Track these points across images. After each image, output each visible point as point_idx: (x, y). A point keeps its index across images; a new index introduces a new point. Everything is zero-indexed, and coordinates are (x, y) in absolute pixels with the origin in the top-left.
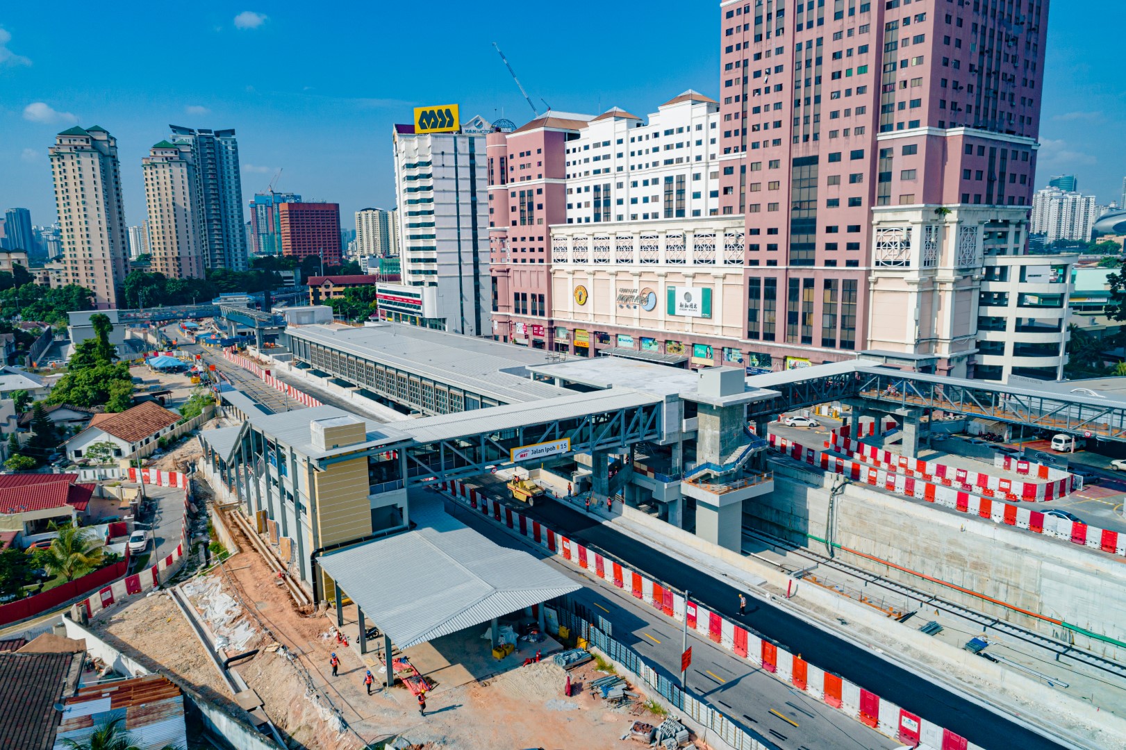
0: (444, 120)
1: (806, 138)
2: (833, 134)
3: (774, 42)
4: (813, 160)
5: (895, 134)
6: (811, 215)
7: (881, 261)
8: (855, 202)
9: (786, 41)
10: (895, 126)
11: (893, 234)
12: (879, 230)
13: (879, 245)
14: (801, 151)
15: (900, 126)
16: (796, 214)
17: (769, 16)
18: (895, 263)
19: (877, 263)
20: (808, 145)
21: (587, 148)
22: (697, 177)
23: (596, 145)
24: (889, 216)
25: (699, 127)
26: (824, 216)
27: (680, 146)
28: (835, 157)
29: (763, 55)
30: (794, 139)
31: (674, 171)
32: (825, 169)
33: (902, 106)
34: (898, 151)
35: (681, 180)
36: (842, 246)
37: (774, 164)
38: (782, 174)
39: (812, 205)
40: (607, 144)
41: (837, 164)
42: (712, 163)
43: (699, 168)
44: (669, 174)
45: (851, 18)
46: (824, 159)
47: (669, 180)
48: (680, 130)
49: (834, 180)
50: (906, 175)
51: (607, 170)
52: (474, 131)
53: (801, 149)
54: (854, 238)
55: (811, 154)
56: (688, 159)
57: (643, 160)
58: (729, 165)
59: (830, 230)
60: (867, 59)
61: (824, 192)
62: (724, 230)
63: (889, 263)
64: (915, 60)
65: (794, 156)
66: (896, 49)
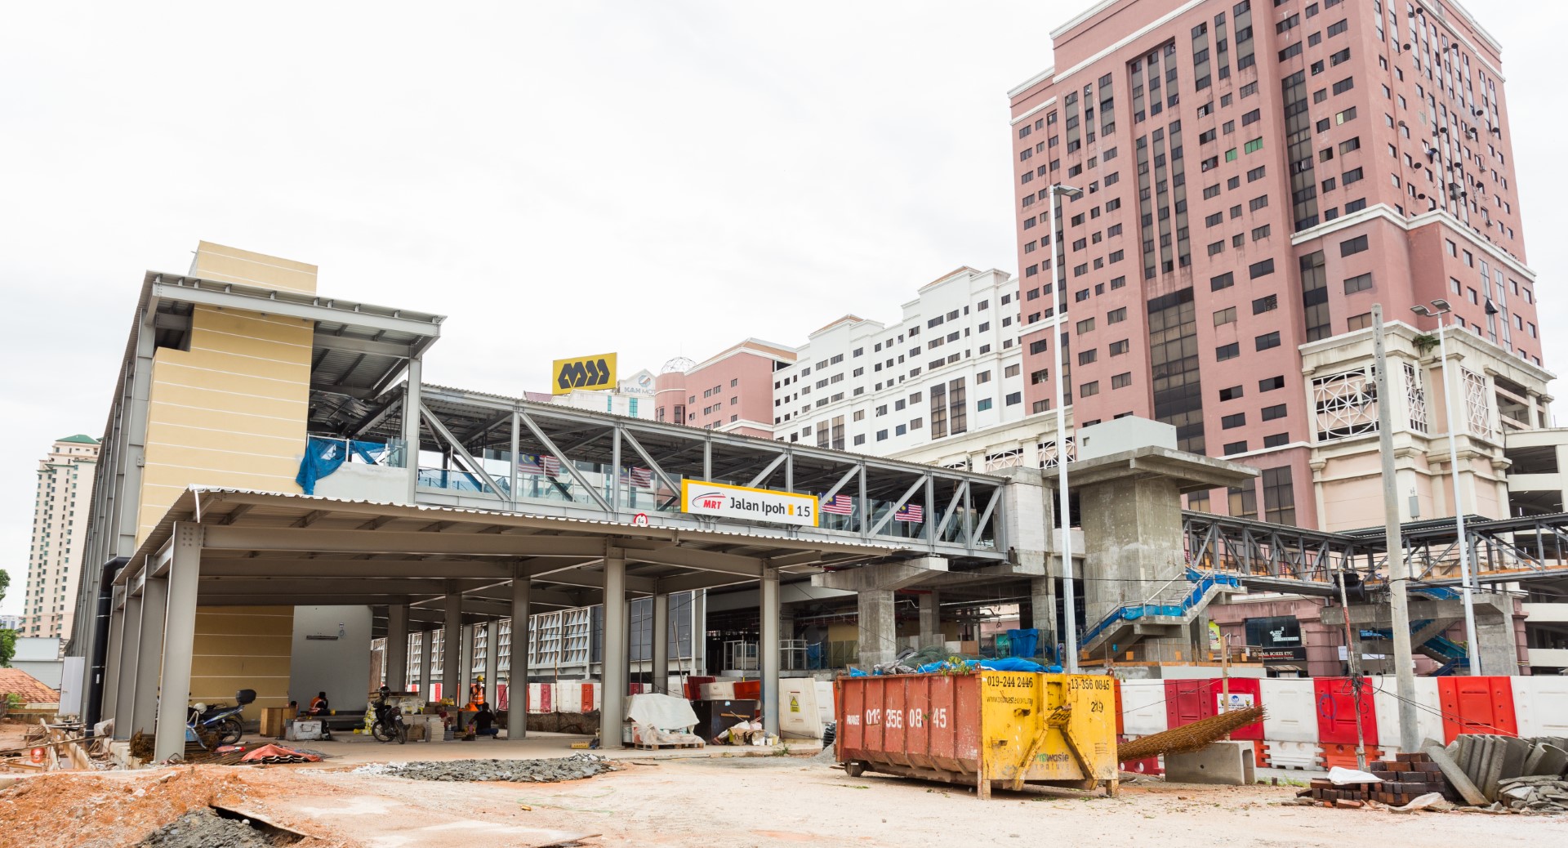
0: (595, 375)
1: (1169, 267)
2: (1216, 248)
3: (1102, 144)
4: (1186, 296)
5: (1324, 227)
6: (1190, 378)
7: (1327, 430)
8: (1268, 342)
9: (1122, 140)
10: (1322, 216)
11: (1346, 382)
12: (1317, 383)
13: (1320, 405)
14: (1161, 287)
15: (1331, 214)
16: (1162, 385)
17: (1089, 112)
18: (1356, 429)
19: (1322, 437)
20: (1172, 276)
21: (806, 372)
22: (984, 377)
23: (821, 365)
24: (1334, 356)
25: (984, 305)
26: (1213, 376)
27: (954, 337)
28: (1222, 282)
29: (1084, 167)
30: (1149, 273)
31: (945, 376)
32: (1206, 302)
33: (1328, 185)
34: (1332, 251)
35: (958, 387)
36: (1253, 416)
37: (1117, 315)
38: (1134, 327)
39: (1189, 365)
40: (838, 359)
41: (1228, 290)
42: (1008, 352)
43: (989, 364)
44: (937, 382)
45: (1225, 81)
46: (1202, 291)
47: (937, 391)
48: (954, 315)
49: (1227, 315)
50: (1354, 285)
51: (838, 397)
52: (639, 391)
53: (1160, 285)
54: (1274, 398)
55: (1180, 286)
56: (968, 353)
57: (894, 372)
58: (1039, 338)
59: (1226, 395)
60: (1259, 129)
61: (1207, 341)
62: (1037, 439)
63: (1345, 431)
64: (1340, 118)
65: (1151, 296)
66: (1306, 109)
